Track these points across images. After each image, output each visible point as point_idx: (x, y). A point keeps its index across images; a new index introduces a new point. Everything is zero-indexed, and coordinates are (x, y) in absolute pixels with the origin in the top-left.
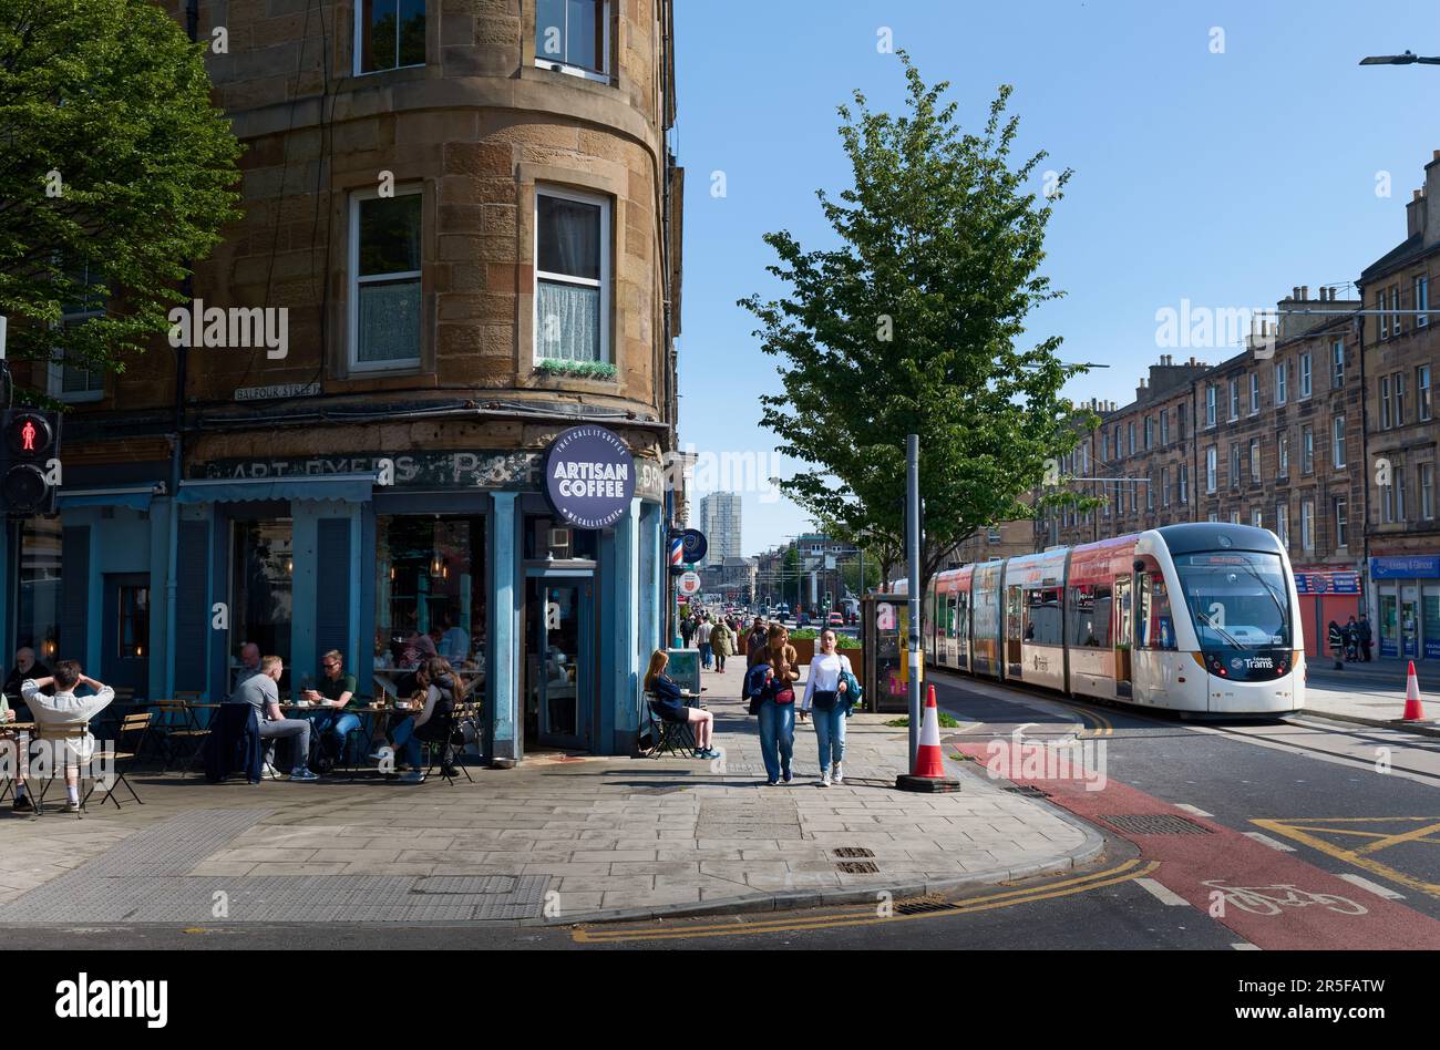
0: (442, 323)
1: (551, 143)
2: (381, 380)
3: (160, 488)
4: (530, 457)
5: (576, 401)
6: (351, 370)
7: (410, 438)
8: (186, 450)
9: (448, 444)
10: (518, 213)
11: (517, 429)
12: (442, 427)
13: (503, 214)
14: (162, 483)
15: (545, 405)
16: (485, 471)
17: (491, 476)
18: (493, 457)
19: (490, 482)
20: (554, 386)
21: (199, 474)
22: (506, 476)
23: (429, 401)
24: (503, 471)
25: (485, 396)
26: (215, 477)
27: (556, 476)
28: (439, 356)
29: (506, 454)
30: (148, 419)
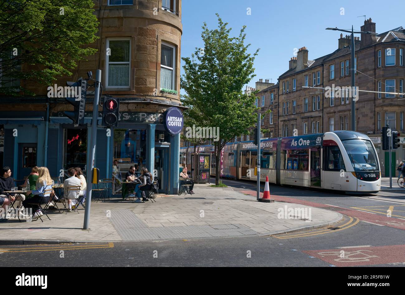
0: (137, 77)
1: (165, 30)
2: (118, 91)
3: (42, 119)
4: (160, 115)
5: (170, 100)
6: (106, 88)
7: (128, 108)
8: (50, 108)
9: (139, 110)
10: (157, 48)
11: (157, 107)
12: (137, 105)
13: (153, 48)
14: (43, 117)
15: (163, 101)
16: (148, 118)
17: (150, 119)
18: (150, 114)
19: (149, 121)
20: (165, 96)
21: (55, 115)
22: (153, 119)
23: (133, 98)
24: (153, 118)
25: (149, 98)
26: (61, 116)
27: (168, 120)
28: (136, 86)
29: (154, 114)
30: (37, 98)
